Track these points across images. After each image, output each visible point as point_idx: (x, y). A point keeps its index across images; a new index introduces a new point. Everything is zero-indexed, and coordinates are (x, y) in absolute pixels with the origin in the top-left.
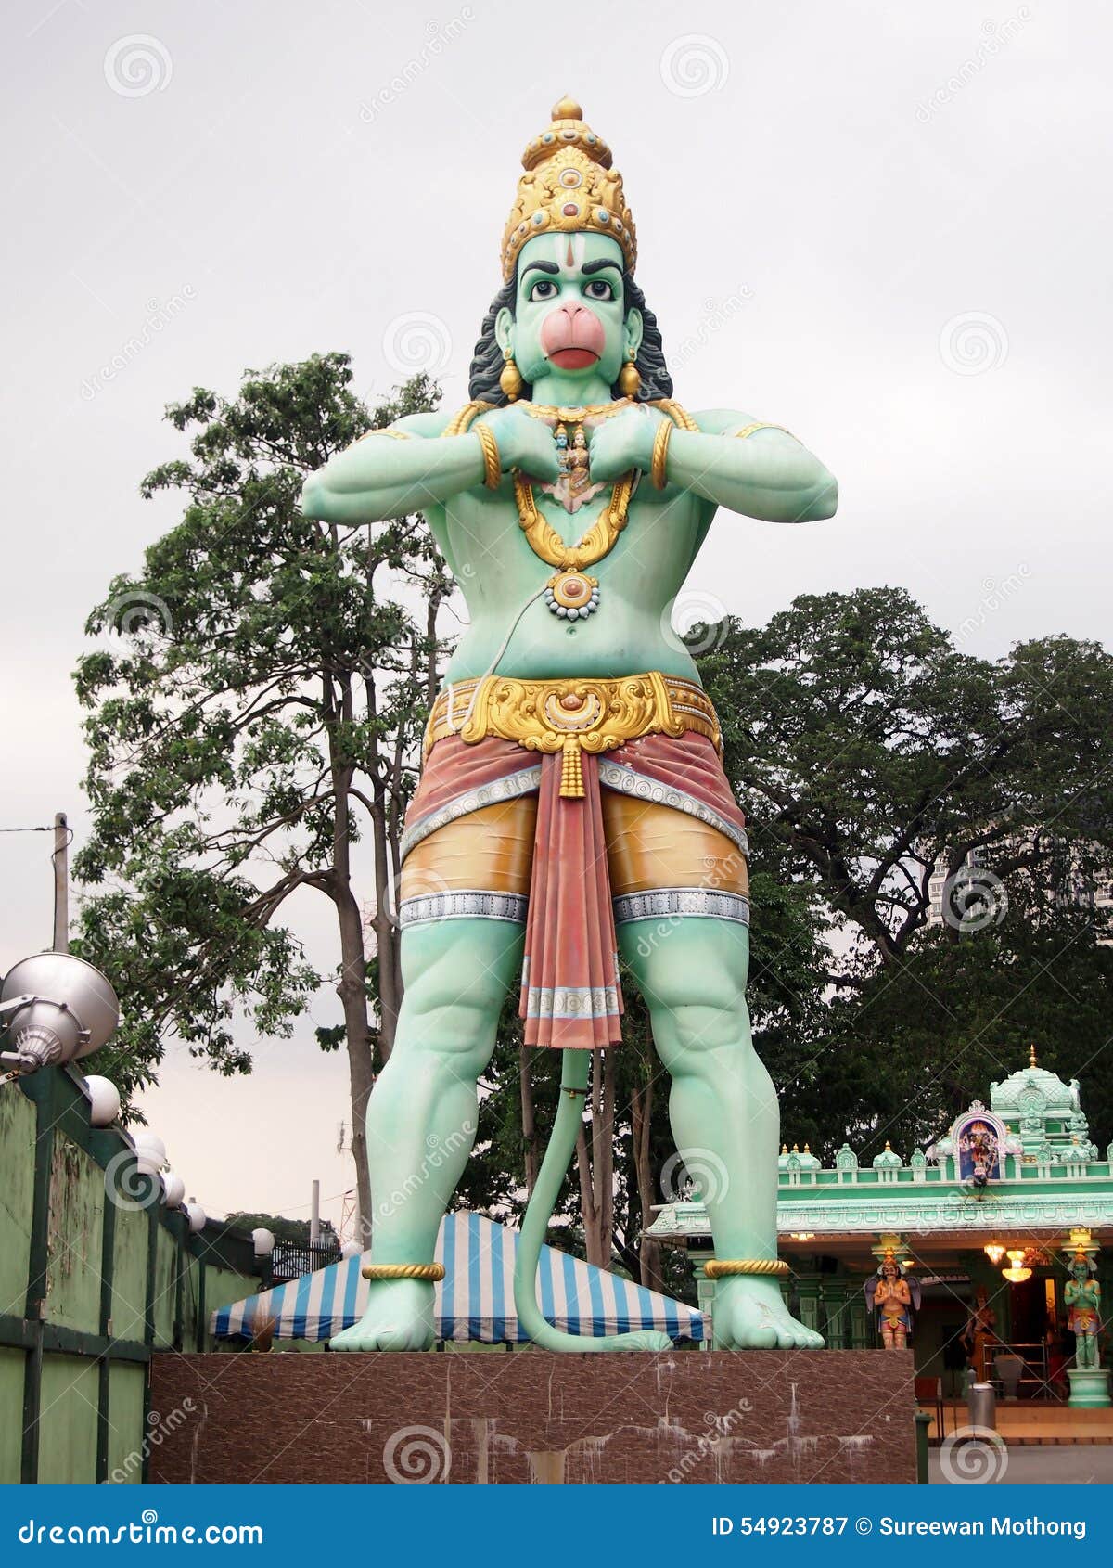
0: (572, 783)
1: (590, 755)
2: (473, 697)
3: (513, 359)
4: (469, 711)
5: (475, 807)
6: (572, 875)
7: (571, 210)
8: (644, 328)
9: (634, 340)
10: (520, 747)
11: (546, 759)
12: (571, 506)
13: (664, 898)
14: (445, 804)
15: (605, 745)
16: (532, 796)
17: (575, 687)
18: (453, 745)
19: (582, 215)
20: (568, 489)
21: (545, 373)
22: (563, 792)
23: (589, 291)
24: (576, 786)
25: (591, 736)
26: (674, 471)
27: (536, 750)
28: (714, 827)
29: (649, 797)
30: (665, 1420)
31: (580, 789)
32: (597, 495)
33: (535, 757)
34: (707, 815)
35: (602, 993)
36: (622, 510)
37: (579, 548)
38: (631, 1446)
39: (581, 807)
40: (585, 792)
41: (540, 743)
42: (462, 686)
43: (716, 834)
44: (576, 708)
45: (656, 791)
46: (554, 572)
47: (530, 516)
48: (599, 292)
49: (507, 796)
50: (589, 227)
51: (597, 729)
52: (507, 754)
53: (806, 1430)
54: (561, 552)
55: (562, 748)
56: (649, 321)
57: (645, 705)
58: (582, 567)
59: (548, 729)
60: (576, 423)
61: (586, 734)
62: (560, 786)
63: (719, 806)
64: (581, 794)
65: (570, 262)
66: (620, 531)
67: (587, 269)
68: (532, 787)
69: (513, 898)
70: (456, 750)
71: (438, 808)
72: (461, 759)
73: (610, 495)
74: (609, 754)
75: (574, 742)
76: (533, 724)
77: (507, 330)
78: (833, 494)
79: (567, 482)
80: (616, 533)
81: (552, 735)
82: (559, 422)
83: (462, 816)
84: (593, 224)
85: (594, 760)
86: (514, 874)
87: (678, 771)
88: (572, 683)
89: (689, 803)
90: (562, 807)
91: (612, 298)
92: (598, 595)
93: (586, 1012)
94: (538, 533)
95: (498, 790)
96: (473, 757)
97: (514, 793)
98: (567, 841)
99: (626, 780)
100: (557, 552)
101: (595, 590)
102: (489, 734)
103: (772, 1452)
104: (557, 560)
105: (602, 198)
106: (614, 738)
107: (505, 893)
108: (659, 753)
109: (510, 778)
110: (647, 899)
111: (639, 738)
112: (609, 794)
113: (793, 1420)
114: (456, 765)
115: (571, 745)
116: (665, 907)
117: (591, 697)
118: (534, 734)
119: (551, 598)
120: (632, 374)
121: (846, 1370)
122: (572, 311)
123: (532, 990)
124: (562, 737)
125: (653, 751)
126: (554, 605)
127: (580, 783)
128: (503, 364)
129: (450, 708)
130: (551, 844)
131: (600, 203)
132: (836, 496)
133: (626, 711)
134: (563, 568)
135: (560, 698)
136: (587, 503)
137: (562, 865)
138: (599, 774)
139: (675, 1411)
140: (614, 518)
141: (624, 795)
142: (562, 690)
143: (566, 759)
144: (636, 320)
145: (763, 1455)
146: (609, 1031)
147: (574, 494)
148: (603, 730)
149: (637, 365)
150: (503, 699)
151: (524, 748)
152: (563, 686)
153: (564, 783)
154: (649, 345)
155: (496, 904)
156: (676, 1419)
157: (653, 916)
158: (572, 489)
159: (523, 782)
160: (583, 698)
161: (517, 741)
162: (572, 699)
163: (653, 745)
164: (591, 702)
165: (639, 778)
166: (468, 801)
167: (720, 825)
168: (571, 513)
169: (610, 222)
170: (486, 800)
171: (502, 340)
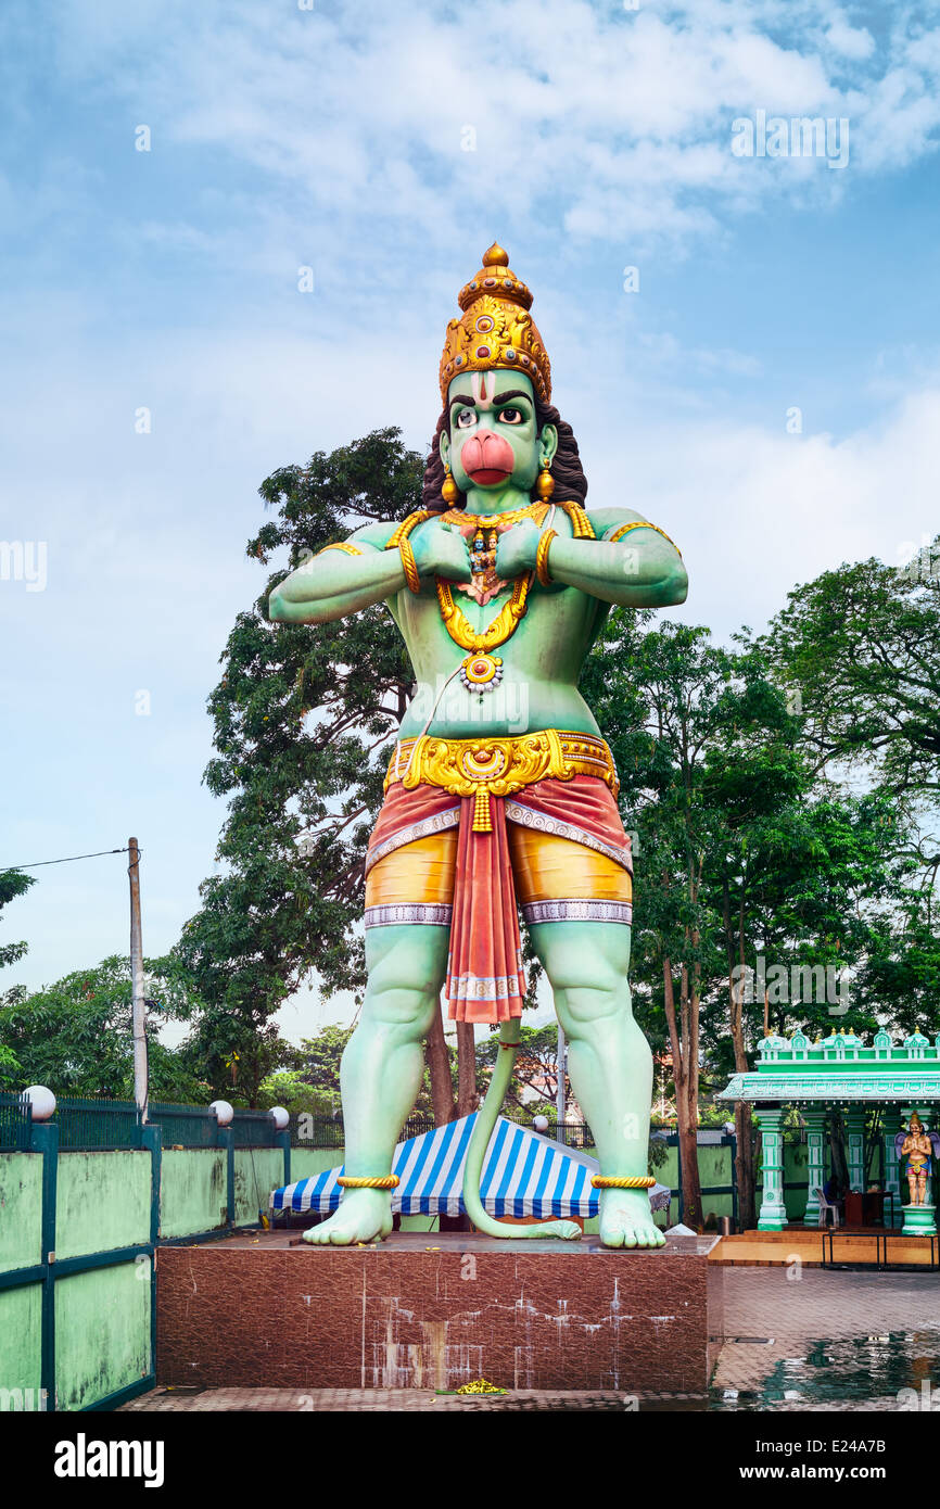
0: (482, 821)
1: (497, 797)
2: (411, 752)
3: (451, 473)
4: (409, 764)
5: (411, 839)
6: (482, 893)
7: (483, 352)
8: (559, 438)
9: (549, 450)
10: (445, 792)
11: (464, 802)
12: (482, 600)
13: (556, 906)
14: (390, 837)
15: (509, 789)
16: (454, 829)
17: (486, 745)
18: (397, 790)
19: (494, 355)
20: (482, 586)
21: (471, 487)
22: (476, 828)
23: (502, 418)
24: (485, 823)
25: (497, 783)
26: (554, 572)
27: (456, 794)
28: (597, 851)
29: (543, 829)
30: (521, 1301)
31: (489, 825)
32: (502, 590)
33: (455, 801)
34: (591, 841)
35: (505, 981)
36: (522, 602)
37: (486, 635)
38: (496, 1319)
39: (490, 839)
40: (493, 827)
41: (458, 788)
42: (406, 743)
43: (598, 855)
44: (486, 761)
45: (549, 823)
46: (468, 655)
47: (449, 610)
48: (510, 417)
49: (434, 831)
50: (499, 365)
51: (503, 777)
52: (435, 798)
53: (623, 1312)
54: (472, 639)
55: (475, 792)
56: (565, 433)
57: (541, 757)
58: (488, 650)
59: (466, 778)
60: (491, 529)
61: (494, 781)
62: (473, 823)
63: (602, 833)
64: (490, 830)
65: (483, 396)
66: (519, 619)
67: (498, 400)
68: (454, 823)
69: (443, 907)
70: (399, 794)
71: (386, 839)
72: (404, 801)
73: (512, 589)
74: (513, 796)
75: (485, 788)
76: (454, 773)
77: (447, 448)
78: (684, 585)
79: (482, 579)
80: (516, 620)
81: (468, 783)
82: (478, 529)
83: (402, 846)
84: (503, 362)
85: (500, 802)
86: (442, 890)
87: (567, 807)
88: (483, 741)
89: (575, 832)
90: (475, 839)
91: (523, 421)
92: (501, 672)
93: (491, 996)
94: (454, 623)
95: (429, 826)
96: (411, 800)
97: (440, 829)
98: (478, 866)
99: (524, 816)
100: (468, 639)
101: (499, 668)
102: (423, 783)
103: (598, 1326)
104: (470, 645)
105: (511, 339)
106: (517, 784)
107: (435, 904)
108: (552, 794)
109: (438, 817)
110: (544, 907)
111: (536, 783)
112: (513, 828)
113: (616, 1304)
114: (399, 807)
115: (482, 791)
116: (556, 914)
117: (497, 752)
118: (455, 782)
119: (464, 676)
120: (547, 480)
121: (655, 1269)
122: (482, 439)
123: (453, 978)
124: (475, 785)
125: (547, 794)
126: (467, 682)
127: (488, 820)
128: (444, 477)
129: (397, 761)
130: (467, 868)
131: (509, 343)
132: (686, 586)
133: (525, 763)
134: (474, 651)
135: (474, 754)
136: (494, 597)
137: (475, 884)
138: (505, 811)
139: (528, 1295)
140: (516, 608)
141: (525, 828)
142: (476, 747)
143: (478, 802)
144: (551, 435)
145: (592, 1327)
146: (510, 1009)
147: (486, 589)
148: (507, 778)
149: (552, 472)
150: (432, 754)
151: (447, 793)
152: (476, 745)
153: (476, 821)
154: (565, 453)
155: (429, 914)
156: (529, 1301)
157: (548, 920)
158: (485, 584)
159: (448, 819)
160: (491, 753)
161: (442, 787)
162: (483, 755)
163: (546, 788)
164: (498, 757)
165: (536, 814)
166: (407, 834)
167: (601, 849)
168: (481, 605)
169: (518, 358)
170: (419, 834)
171: (444, 456)
